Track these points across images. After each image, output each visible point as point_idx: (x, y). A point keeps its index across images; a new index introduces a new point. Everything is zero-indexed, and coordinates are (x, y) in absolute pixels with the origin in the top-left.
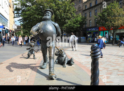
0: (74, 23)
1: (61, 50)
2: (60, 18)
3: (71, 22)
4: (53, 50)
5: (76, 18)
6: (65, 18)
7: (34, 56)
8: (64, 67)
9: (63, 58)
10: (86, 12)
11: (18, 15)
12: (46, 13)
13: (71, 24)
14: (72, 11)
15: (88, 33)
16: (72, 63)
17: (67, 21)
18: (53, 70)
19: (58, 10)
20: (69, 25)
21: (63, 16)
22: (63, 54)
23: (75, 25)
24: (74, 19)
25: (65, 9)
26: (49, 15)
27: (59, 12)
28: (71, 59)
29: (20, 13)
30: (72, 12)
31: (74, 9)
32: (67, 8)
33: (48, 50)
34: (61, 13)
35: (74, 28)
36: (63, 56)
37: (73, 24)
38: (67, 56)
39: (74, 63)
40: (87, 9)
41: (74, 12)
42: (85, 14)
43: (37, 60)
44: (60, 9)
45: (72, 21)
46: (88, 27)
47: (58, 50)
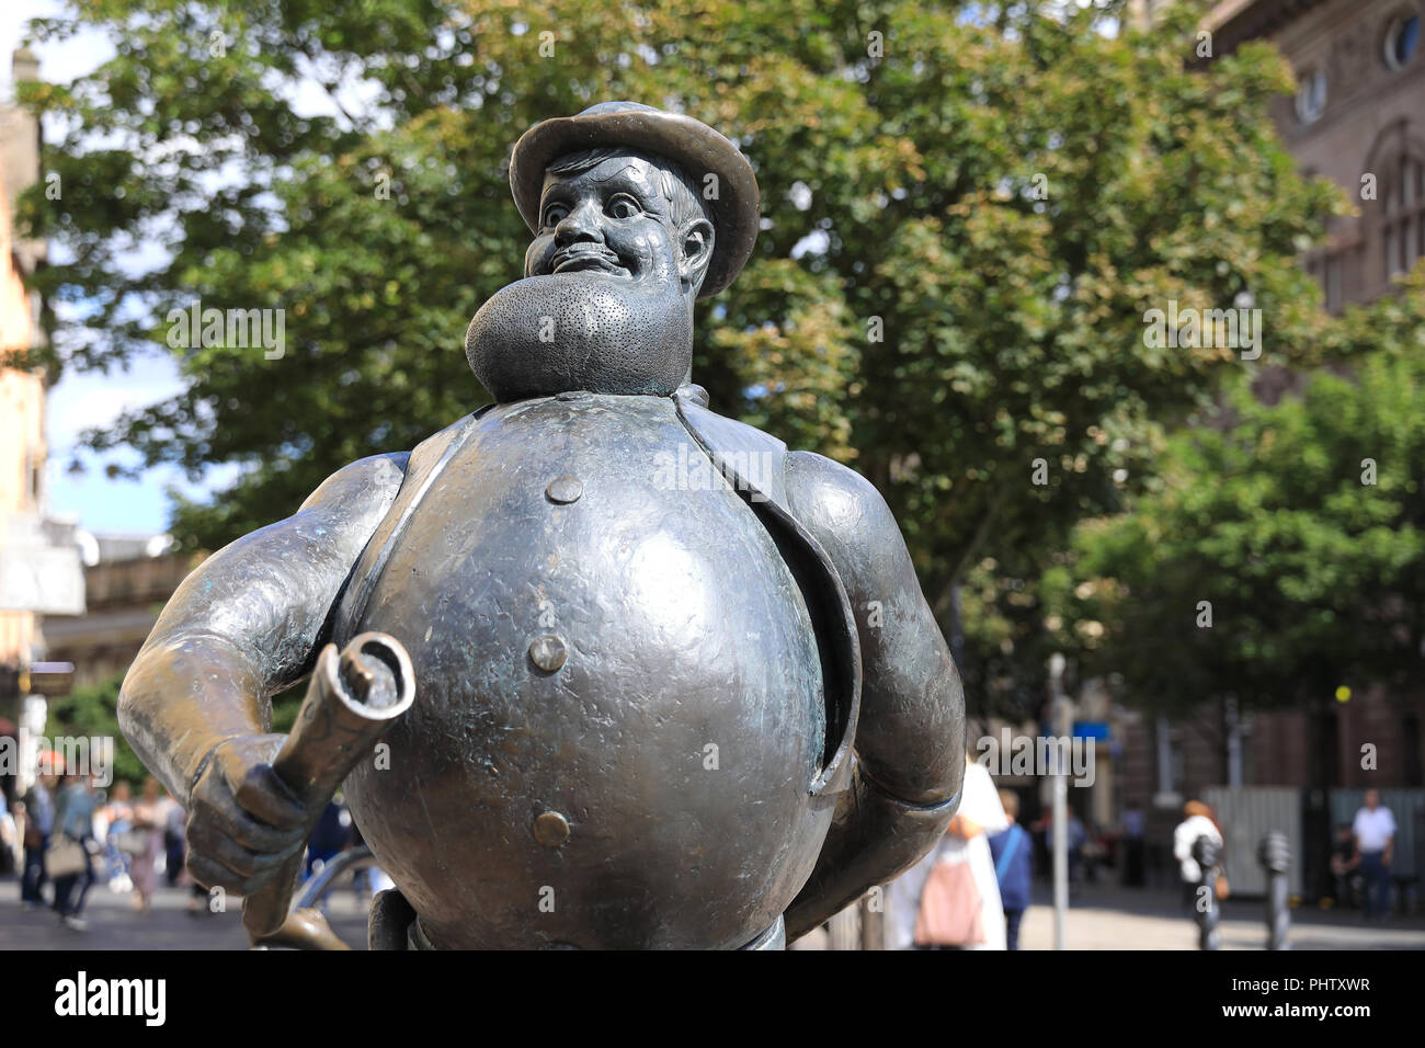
0: (1299, 492)
2: (968, 378)
3: (1214, 461)
5: (1328, 382)
6: (1075, 381)
11: (95, 323)
12: (567, 202)
13: (1228, 511)
14: (1230, 224)
17: (1119, 434)
19: (938, 202)
20: (1190, 524)
21: (1048, 341)
23: (1316, 534)
24: (1291, 410)
25: (1087, 187)
26: (629, 260)
27: (957, 240)
29: (143, 285)
30: (1244, 256)
31: (1291, 185)
32: (1138, 168)
34: (989, 267)
35: (1291, 587)
37: (1270, 505)
41: (1276, 239)
44: (965, 184)
45: (1235, 457)
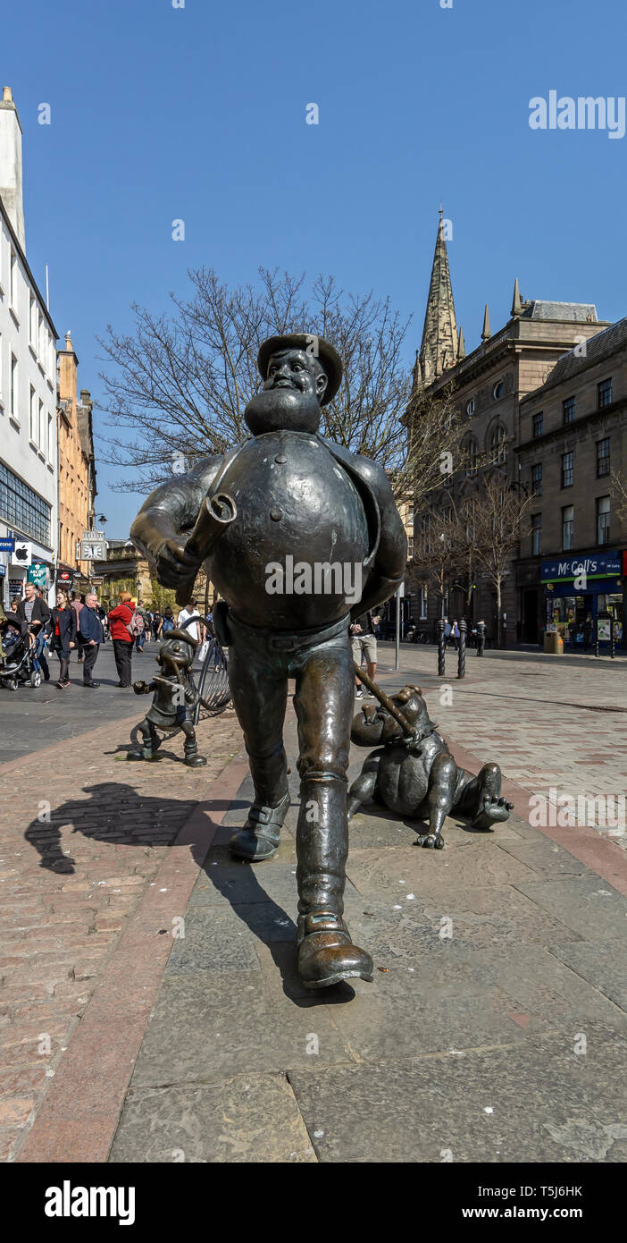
1: (400, 702)
4: (332, 701)
7: (190, 739)
8: (426, 845)
9: (420, 768)
10: (536, 455)
12: (277, 367)
15: (550, 587)
16: (495, 810)
18: (337, 892)
22: (419, 729)
26: (299, 386)
28: (485, 771)
33: (290, 700)
36: (417, 753)
38: (444, 752)
39: (508, 807)
40: (547, 438)
42: (533, 467)
43: (206, 774)
46: (554, 551)
47: (380, 698)
